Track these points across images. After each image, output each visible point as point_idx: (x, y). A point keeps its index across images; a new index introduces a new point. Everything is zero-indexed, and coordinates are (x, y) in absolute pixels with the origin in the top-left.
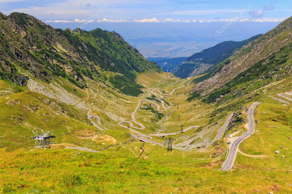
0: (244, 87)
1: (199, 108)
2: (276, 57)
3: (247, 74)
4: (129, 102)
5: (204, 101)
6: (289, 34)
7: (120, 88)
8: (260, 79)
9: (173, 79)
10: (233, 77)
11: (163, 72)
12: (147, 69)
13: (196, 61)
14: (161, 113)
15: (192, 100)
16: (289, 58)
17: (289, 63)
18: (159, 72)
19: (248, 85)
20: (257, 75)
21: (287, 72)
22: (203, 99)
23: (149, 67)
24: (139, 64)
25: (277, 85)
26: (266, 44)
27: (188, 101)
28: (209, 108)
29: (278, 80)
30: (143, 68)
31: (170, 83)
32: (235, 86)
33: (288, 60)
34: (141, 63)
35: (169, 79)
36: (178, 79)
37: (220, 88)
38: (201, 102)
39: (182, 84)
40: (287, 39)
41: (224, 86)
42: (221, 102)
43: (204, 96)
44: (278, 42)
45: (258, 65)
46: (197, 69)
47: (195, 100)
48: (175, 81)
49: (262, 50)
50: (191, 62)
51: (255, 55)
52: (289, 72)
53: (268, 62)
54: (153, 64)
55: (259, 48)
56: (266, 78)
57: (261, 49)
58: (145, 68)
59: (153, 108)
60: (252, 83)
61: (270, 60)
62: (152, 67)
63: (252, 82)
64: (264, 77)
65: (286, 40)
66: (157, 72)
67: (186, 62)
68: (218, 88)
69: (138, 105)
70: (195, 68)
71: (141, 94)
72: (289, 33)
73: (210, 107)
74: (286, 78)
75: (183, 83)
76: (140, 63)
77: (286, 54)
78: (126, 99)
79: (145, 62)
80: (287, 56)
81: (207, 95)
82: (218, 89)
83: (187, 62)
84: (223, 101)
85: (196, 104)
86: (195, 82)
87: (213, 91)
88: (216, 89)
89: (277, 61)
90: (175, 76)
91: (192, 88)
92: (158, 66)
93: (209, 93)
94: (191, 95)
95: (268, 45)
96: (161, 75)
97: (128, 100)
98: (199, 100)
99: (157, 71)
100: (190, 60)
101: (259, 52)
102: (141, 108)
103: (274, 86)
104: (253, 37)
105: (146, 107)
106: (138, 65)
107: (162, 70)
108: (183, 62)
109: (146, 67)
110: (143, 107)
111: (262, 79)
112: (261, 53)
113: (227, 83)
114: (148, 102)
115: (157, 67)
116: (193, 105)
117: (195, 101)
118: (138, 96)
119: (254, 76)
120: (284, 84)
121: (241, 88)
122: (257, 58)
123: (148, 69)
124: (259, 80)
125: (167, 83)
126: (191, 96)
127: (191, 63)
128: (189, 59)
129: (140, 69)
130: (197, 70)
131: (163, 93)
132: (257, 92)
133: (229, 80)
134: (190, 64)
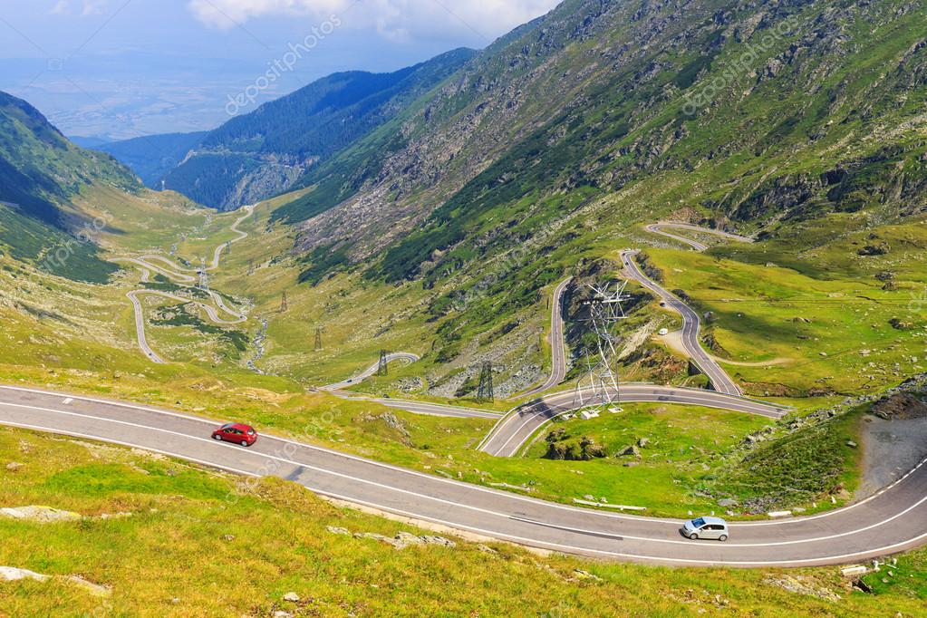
0: (512, 219)
1: (362, 301)
2: (587, 122)
3: (504, 177)
4: (96, 303)
5: (370, 275)
6: (598, 50)
7: (33, 256)
8: (558, 190)
9: (190, 213)
10: (451, 190)
11: (146, 189)
12: (88, 182)
13: (239, 147)
14: (232, 329)
15: (325, 278)
16: (633, 121)
17: (638, 136)
18: (134, 190)
19: (522, 210)
20: (542, 179)
21: (641, 163)
22: (364, 269)
23: (92, 174)
24: (54, 163)
25: (623, 204)
26: (533, 80)
27: (307, 284)
28: (402, 295)
29: (619, 189)
30: (74, 178)
31: (185, 227)
32: (474, 219)
33: (632, 127)
34: (61, 156)
35: (178, 213)
36: (209, 215)
37: (415, 230)
38: (361, 280)
39: (233, 228)
40: (595, 64)
41: (429, 220)
42: (441, 270)
43: (367, 261)
44: (568, 72)
45: (533, 147)
46: (251, 176)
47: (334, 275)
48: (201, 220)
49: (524, 101)
50: (222, 151)
51: (503, 115)
52: (649, 163)
53: (564, 137)
54: (103, 162)
55: (512, 95)
56: (577, 186)
57: (520, 98)
58: (81, 177)
59: (197, 318)
60: (534, 204)
61: (569, 130)
62: (104, 171)
63: (534, 201)
64: (567, 182)
65: (592, 67)
66: (126, 191)
67: (204, 152)
68: (410, 229)
69: (139, 314)
70: (243, 174)
71: (116, 274)
72: (597, 47)
73: (405, 294)
74: (641, 182)
75: (236, 225)
76: (56, 157)
77: (620, 110)
78: (83, 295)
79: (75, 152)
80: (622, 115)
81: (375, 256)
82: (408, 233)
83: (208, 152)
84: (450, 270)
85: (346, 287)
86: (285, 220)
87: (395, 242)
88: (402, 235)
89: (596, 132)
90: (192, 203)
91: (286, 239)
92: (125, 167)
93: (382, 250)
94: (304, 261)
95: (538, 83)
96: (143, 200)
97: (90, 296)
98: (349, 273)
99: (125, 186)
100: (216, 145)
101: (516, 107)
102: (152, 321)
103: (612, 205)
104: (437, 57)
105: (170, 316)
106: (51, 167)
107: (140, 181)
108: (192, 153)
109: (83, 173)
110: (156, 316)
111: (565, 190)
112: (521, 110)
113: (436, 211)
114: (164, 297)
115: (120, 172)
116: (337, 294)
117: (334, 281)
118: (109, 280)
119: (533, 181)
120: (643, 197)
121: (502, 222)
122: (512, 126)
123: (92, 180)
124: (554, 193)
125: (176, 231)
126: (309, 265)
127: (222, 153)
128: (212, 138)
129: (61, 183)
130: (253, 179)
131: (182, 267)
132: (563, 229)
133: (440, 199)
134: (219, 156)
